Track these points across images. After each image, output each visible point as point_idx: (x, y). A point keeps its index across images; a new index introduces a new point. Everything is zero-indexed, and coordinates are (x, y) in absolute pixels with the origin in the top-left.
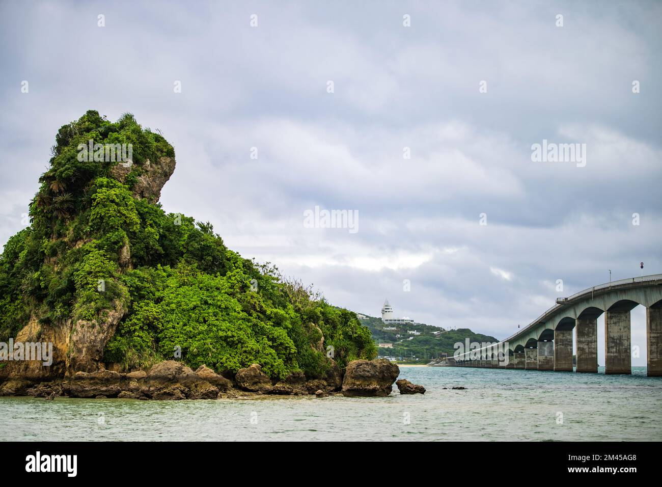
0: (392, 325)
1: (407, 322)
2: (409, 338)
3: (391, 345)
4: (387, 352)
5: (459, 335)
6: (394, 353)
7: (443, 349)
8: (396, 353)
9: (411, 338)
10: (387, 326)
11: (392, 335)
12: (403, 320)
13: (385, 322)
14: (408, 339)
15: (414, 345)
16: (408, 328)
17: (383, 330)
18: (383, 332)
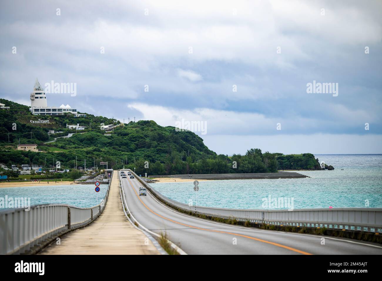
0: (43, 117)
1: (67, 112)
2: (67, 135)
3: (36, 147)
4: (26, 158)
5: (138, 129)
6: (37, 159)
7: (112, 151)
8: (40, 160)
9: (70, 135)
10: (36, 118)
11: (41, 131)
12: (59, 110)
13: (34, 112)
14: (65, 137)
15: (73, 146)
16: (67, 120)
17: (28, 125)
18: (28, 127)
